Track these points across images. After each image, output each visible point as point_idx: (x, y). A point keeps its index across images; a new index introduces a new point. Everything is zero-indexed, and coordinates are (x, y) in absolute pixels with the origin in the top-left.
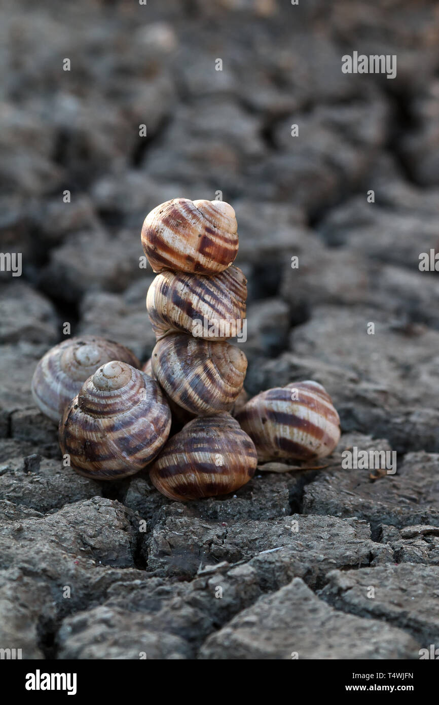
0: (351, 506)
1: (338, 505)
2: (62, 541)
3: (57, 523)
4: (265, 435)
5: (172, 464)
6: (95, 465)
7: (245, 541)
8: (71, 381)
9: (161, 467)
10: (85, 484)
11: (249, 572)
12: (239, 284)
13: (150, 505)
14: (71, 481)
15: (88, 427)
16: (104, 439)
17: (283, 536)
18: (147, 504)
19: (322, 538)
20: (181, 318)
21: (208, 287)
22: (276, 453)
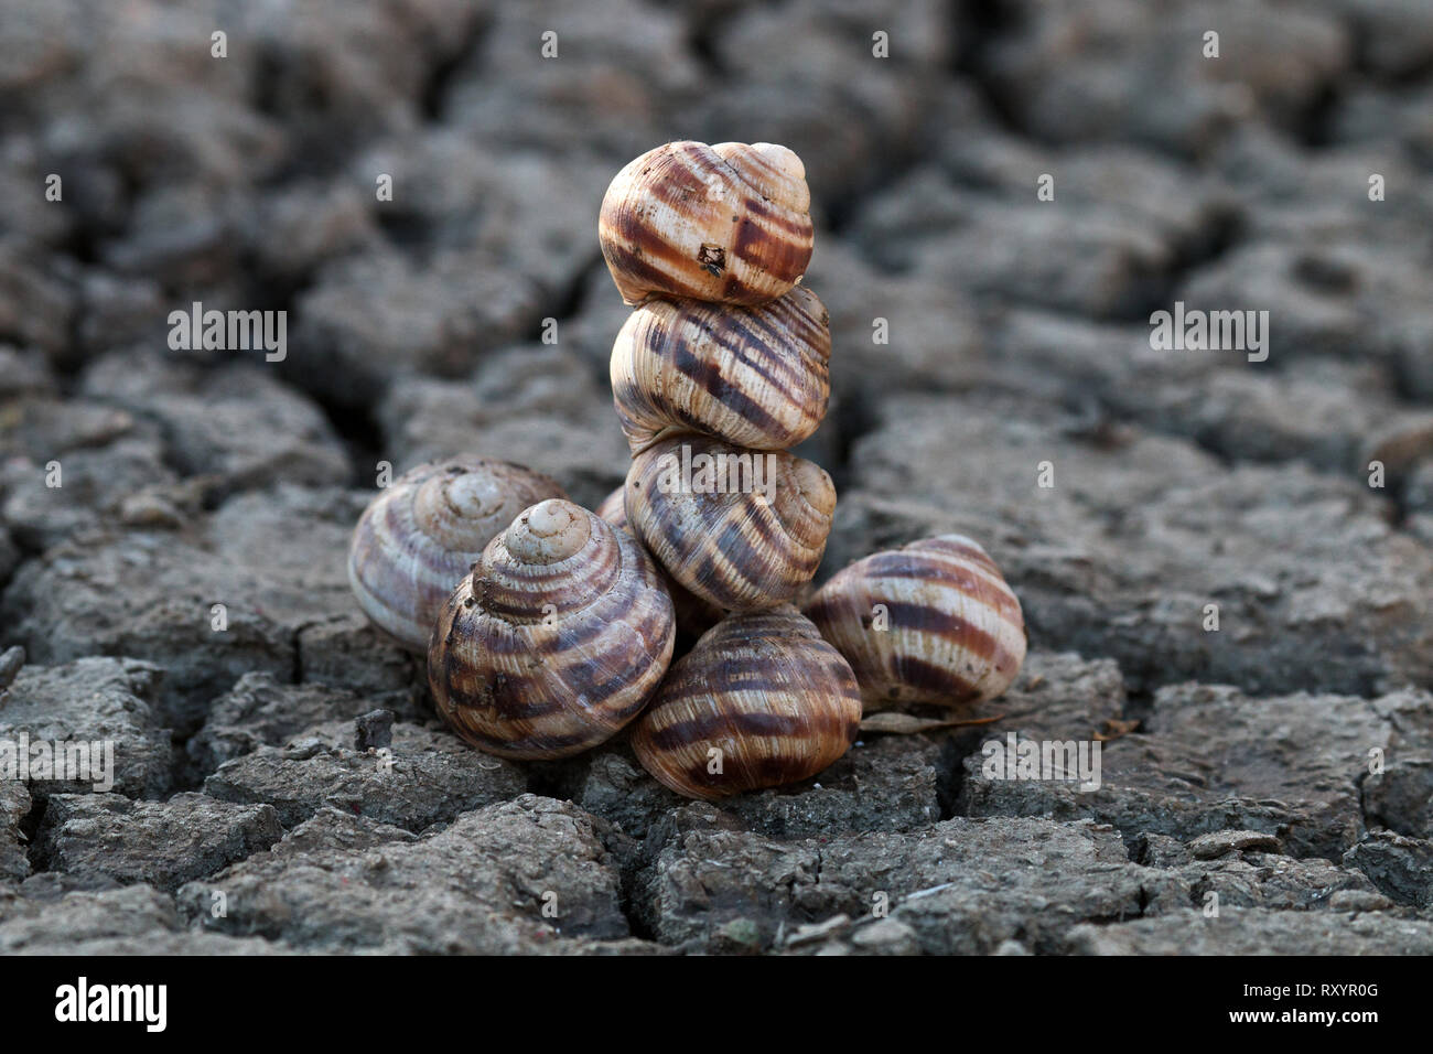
0: (1072, 798)
1: (1044, 795)
2: (474, 889)
3: (458, 849)
4: (871, 653)
5: (684, 718)
6: (517, 726)
7: (865, 874)
8: (442, 552)
9: (658, 727)
10: (492, 771)
11: (899, 935)
12: (815, 324)
13: (636, 809)
14: (462, 764)
15: (501, 645)
16: (537, 669)
17: (946, 861)
18: (631, 809)
19: (1029, 863)
20: (694, 400)
21: (751, 331)
22: (894, 692)
